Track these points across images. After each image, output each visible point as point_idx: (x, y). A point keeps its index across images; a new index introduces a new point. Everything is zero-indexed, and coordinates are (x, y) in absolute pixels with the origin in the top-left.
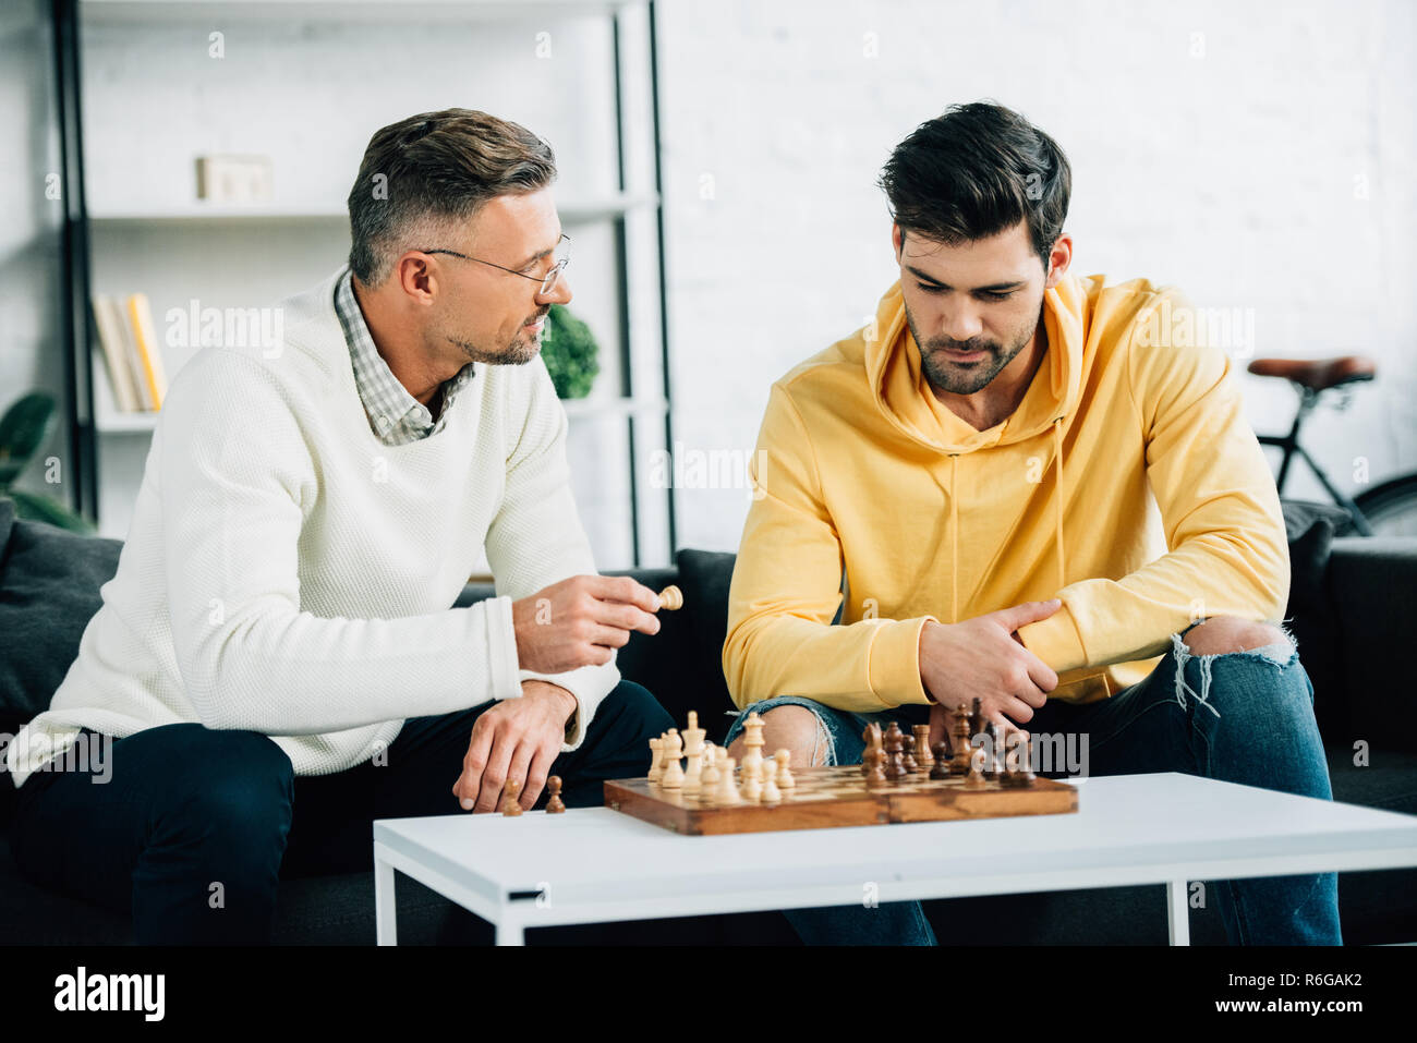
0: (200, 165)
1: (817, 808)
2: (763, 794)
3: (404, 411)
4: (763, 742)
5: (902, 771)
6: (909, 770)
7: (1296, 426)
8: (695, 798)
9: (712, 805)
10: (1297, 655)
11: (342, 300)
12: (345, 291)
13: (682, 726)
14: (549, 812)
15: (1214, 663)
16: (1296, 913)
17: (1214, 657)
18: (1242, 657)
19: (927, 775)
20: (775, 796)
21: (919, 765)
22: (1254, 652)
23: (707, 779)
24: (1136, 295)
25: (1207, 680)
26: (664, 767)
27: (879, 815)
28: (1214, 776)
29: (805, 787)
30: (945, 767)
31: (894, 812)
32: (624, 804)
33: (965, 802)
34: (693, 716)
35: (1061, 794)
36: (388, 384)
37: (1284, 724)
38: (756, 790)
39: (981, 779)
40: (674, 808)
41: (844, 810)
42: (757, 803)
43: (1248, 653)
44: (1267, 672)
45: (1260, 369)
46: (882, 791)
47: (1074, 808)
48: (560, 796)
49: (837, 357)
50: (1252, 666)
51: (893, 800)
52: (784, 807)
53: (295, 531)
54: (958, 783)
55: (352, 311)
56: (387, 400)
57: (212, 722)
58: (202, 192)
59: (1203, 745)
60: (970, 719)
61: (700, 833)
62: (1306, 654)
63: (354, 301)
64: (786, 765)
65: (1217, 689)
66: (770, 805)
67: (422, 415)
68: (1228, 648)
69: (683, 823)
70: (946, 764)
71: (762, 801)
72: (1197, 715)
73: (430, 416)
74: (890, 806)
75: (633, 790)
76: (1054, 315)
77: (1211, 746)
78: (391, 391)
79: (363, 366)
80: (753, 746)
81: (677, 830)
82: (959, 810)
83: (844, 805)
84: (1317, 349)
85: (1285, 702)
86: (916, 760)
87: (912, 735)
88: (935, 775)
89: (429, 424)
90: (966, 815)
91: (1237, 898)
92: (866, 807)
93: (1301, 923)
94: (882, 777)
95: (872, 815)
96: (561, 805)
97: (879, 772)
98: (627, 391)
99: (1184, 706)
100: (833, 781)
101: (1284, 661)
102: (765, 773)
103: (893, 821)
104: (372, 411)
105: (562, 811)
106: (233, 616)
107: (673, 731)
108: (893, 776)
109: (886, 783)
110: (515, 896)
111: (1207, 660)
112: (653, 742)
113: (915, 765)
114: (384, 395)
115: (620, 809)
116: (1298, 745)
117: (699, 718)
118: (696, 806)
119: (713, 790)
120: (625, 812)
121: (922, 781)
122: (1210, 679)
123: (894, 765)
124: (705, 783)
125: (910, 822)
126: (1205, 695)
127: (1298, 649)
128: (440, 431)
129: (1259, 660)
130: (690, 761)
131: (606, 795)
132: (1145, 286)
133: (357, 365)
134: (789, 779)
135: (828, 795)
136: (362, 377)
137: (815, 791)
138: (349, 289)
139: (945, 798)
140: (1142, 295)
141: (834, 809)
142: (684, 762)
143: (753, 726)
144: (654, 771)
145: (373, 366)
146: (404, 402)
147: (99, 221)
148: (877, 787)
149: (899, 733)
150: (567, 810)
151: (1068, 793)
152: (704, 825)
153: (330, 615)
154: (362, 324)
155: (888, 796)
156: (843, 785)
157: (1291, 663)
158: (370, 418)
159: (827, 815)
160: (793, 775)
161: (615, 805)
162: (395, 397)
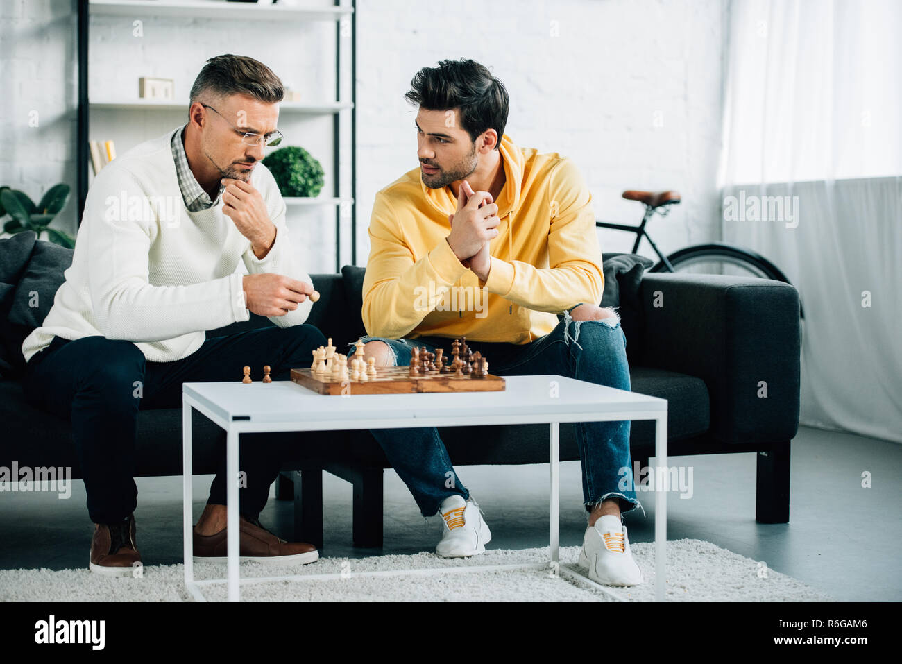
0: (142, 81)
1: (383, 384)
2: (359, 377)
3: (198, 195)
4: (364, 354)
5: (427, 369)
6: (431, 369)
7: (644, 222)
8: (329, 378)
9: (336, 381)
10: (620, 324)
11: (176, 141)
12: (178, 137)
13: (326, 345)
14: (264, 382)
15: (581, 325)
16: (610, 440)
17: (582, 322)
18: (595, 323)
19: (438, 372)
20: (365, 378)
21: (437, 367)
22: (600, 321)
23: (335, 370)
24: (552, 160)
25: (578, 332)
26: (318, 364)
27: (412, 389)
28: (578, 379)
29: (381, 375)
30: (447, 368)
31: (419, 388)
32: (299, 379)
33: (453, 384)
34: (330, 340)
35: (498, 382)
36: (192, 182)
37: (612, 356)
38: (357, 374)
39: (461, 374)
40: (320, 382)
41: (396, 386)
42: (357, 381)
43: (598, 321)
44: (605, 330)
45: (628, 196)
46: (417, 378)
47: (503, 389)
48: (270, 375)
49: (408, 179)
50: (599, 327)
51: (419, 382)
52: (370, 383)
53: (148, 249)
54: (451, 376)
55: (180, 146)
56: (191, 189)
57: (109, 336)
58: (142, 95)
59: (574, 363)
60: (460, 347)
61: (329, 394)
62: (624, 324)
63: (181, 142)
64: (373, 365)
65: (582, 337)
66: (362, 382)
67: (205, 197)
68: (589, 319)
69: (321, 389)
70: (448, 367)
71: (359, 380)
72: (572, 349)
73: (209, 198)
74: (418, 384)
75: (303, 374)
76: (508, 164)
77: (578, 363)
78: (193, 185)
79: (182, 172)
80: (359, 355)
81: (319, 392)
82: (450, 387)
83: (396, 383)
84: (655, 188)
85: (612, 345)
86: (435, 365)
87: (434, 353)
88: (442, 372)
89: (209, 202)
90: (453, 390)
91: (584, 432)
92: (405, 385)
93: (612, 445)
94: (417, 372)
95: (409, 388)
96: (270, 379)
97: (416, 369)
98: (337, 194)
99: (568, 344)
100: (395, 373)
101: (614, 326)
102: (361, 367)
103: (419, 392)
104: (184, 194)
105: (270, 382)
106: (116, 287)
107: (322, 347)
108: (422, 372)
109: (418, 375)
110: (235, 418)
111: (578, 323)
112: (314, 352)
113: (434, 367)
114: (190, 187)
115: (296, 382)
116: (617, 365)
117: (333, 341)
118: (329, 381)
119: (336, 374)
120: (299, 384)
121: (436, 374)
122: (579, 332)
123: (423, 366)
124: (333, 371)
125: (426, 392)
126: (577, 339)
127: (620, 321)
128: (216, 205)
129: (602, 325)
130: (328, 361)
131: (292, 376)
132: (557, 156)
133: (179, 171)
134: (374, 371)
135: (390, 379)
136: (181, 177)
137: (385, 377)
138: (180, 136)
139: (444, 382)
140: (556, 159)
141: (392, 385)
142: (326, 361)
143: (359, 346)
144: (314, 365)
145: (186, 172)
146: (198, 190)
147: (94, 104)
148: (414, 376)
149: (426, 352)
150: (273, 382)
151: (500, 382)
152: (331, 390)
153: (158, 285)
154: (183, 153)
155: (417, 380)
156: (399, 375)
157: (616, 327)
158: (183, 196)
159: (389, 388)
160: (377, 370)
161: (295, 380)
162: (194, 188)
